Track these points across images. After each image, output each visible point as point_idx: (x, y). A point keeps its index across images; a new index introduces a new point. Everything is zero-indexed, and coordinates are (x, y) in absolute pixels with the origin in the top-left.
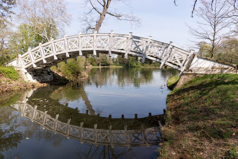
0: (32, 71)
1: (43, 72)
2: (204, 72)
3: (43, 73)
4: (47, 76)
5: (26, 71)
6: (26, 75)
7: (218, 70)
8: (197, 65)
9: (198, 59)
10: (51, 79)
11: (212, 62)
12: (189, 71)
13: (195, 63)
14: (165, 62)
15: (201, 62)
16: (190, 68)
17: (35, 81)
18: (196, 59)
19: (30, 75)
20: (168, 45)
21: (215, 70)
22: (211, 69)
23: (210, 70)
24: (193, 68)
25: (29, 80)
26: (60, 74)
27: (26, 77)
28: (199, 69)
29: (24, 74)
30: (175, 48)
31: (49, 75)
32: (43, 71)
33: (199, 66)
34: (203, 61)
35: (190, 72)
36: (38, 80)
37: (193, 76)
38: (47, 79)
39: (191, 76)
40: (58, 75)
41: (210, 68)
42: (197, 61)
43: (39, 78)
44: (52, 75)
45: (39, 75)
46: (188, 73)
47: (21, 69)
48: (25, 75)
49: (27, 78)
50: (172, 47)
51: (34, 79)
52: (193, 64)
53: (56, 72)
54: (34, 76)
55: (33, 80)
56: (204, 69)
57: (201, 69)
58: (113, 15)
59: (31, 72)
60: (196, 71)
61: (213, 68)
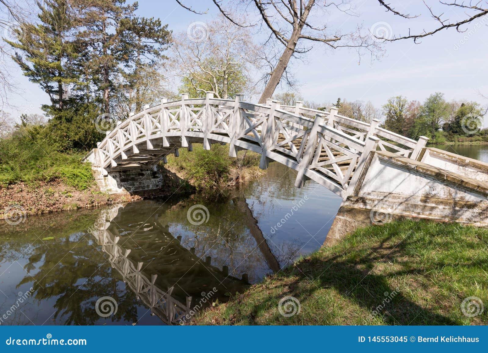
0: (119, 172)
1: (143, 172)
2: (398, 211)
3: (143, 175)
4: (150, 179)
5: (106, 173)
6: (105, 179)
7: (441, 207)
8: (382, 184)
9: (382, 166)
10: (157, 186)
11: (425, 180)
12: (357, 201)
13: (376, 177)
14: (306, 170)
15: (391, 176)
16: (361, 194)
17: (121, 191)
18: (377, 165)
19: (113, 179)
20: (311, 123)
21: (434, 205)
22: (421, 201)
23: (415, 206)
24: (369, 194)
25: (109, 188)
26: (181, 175)
27: (105, 183)
28: (385, 197)
29: (103, 178)
30: (327, 131)
31: (155, 177)
32: (142, 170)
33: (386, 189)
34: (399, 174)
35: (360, 206)
36: (128, 189)
37: (365, 219)
38: (148, 186)
39: (361, 218)
40: (177, 177)
41: (419, 199)
42: (381, 172)
43: (130, 185)
44: (161, 177)
45: (133, 179)
46: (356, 206)
47: (99, 169)
48: (103, 181)
49: (106, 185)
50: (319, 129)
51: (121, 186)
52: (370, 181)
53: (173, 171)
54: (122, 180)
55: (118, 189)
56: (400, 200)
57: (390, 200)
58: (316, 40)
59: (118, 174)
60: (376, 202)
61: (426, 199)
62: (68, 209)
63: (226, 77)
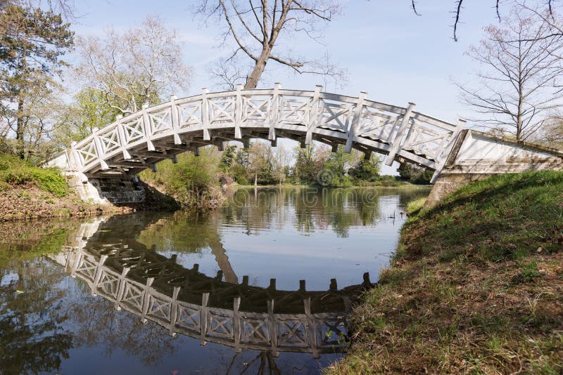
0: (99, 179)
1: (124, 182)
2: (490, 171)
3: (124, 185)
4: (132, 191)
5: (85, 178)
6: (85, 186)
7: (522, 164)
8: (474, 154)
9: (475, 140)
10: (140, 199)
11: (509, 147)
12: (453, 168)
13: (469, 149)
14: (399, 151)
15: (482, 147)
16: (457, 162)
17: (104, 202)
18: (469, 140)
19: (93, 187)
20: (404, 110)
21: (516, 164)
22: (507, 162)
23: (504, 166)
24: (463, 162)
25: (90, 197)
26: (160, 189)
27: (86, 191)
28: (478, 162)
29: (82, 184)
30: (421, 116)
31: (136, 189)
32: (122, 180)
33: (478, 157)
34: (488, 145)
35: (457, 171)
36: (111, 200)
37: (465, 180)
38: (131, 199)
39: (459, 179)
40: (157, 191)
41: (505, 161)
42: (473, 144)
43: (113, 196)
44: (143, 190)
45: (114, 189)
46: (452, 172)
47: (76, 174)
48: (82, 188)
49: (87, 194)
50: (413, 115)
51: (103, 196)
52: (466, 151)
53: (151, 185)
54: (103, 190)
55: (100, 199)
56: (491, 164)
57: (482, 164)
58: (284, 63)
59: (97, 182)
60: (470, 167)
61: (512, 160)
62: (61, 215)
63: (149, 96)
